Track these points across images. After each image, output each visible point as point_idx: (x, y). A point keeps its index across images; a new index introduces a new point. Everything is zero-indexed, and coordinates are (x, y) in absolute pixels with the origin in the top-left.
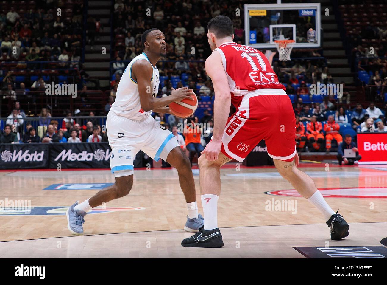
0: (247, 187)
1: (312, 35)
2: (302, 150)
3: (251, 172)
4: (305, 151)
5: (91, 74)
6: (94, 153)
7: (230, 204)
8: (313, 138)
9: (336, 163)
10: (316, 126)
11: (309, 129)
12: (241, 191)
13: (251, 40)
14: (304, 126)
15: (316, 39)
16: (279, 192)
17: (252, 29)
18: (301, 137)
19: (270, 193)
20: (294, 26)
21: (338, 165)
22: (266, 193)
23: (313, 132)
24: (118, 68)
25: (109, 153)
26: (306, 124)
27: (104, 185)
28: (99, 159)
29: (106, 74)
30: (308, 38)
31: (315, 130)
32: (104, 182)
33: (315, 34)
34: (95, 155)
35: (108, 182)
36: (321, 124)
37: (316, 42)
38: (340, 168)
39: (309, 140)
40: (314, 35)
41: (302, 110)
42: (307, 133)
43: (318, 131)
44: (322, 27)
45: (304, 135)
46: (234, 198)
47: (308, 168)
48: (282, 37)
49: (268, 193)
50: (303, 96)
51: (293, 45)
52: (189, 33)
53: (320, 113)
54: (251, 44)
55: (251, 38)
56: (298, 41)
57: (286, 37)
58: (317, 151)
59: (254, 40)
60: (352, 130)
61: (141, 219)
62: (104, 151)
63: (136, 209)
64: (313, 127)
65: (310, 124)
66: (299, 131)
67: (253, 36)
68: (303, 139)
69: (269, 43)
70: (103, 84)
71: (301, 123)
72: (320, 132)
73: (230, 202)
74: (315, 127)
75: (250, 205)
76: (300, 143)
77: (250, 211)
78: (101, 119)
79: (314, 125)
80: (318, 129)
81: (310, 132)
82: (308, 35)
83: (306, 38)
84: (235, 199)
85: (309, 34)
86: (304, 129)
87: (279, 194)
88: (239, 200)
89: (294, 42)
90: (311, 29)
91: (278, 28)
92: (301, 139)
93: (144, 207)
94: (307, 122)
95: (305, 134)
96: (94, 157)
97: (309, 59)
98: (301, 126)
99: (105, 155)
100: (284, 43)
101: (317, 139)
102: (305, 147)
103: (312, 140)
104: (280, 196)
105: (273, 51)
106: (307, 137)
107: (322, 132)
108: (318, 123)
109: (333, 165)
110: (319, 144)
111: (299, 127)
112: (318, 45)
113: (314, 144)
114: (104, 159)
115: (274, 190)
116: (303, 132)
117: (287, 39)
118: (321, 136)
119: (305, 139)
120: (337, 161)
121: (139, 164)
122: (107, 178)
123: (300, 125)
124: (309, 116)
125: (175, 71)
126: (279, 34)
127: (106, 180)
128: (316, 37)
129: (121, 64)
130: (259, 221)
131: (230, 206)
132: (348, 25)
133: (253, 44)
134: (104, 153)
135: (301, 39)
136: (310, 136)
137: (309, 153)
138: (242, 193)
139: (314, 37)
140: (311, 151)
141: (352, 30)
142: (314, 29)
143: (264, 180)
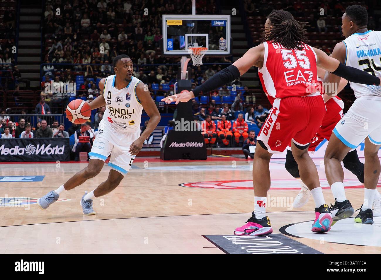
0: (164, 179)
1: (222, 44)
2: (214, 145)
3: (168, 165)
4: (215, 147)
5: (24, 75)
6: (25, 148)
7: (148, 195)
8: (223, 134)
9: (243, 157)
10: (226, 124)
11: (220, 126)
12: (158, 184)
13: (168, 47)
14: (215, 124)
15: (227, 48)
16: (192, 184)
17: (169, 37)
18: (212, 134)
19: (184, 185)
20: (207, 35)
21: (245, 159)
22: (180, 185)
23: (222, 129)
24: (47, 70)
25: (39, 148)
26: (217, 122)
27: (34, 177)
28: (29, 153)
29: (37, 75)
30: (219, 47)
31: (224, 128)
32: (35, 175)
33: (225, 42)
34: (26, 150)
35: (38, 175)
36: (230, 123)
37: (226, 50)
38: (247, 162)
39: (219, 136)
40: (224, 44)
41: (214, 110)
42: (218, 130)
43: (227, 129)
44: (231, 36)
45: (215, 133)
46: (151, 190)
47: (218, 162)
48: (196, 45)
49: (182, 185)
50: (215, 98)
51: (206, 52)
52: (113, 39)
53: (228, 112)
54: (168, 51)
55: (169, 45)
56: (210, 49)
57: (199, 45)
58: (226, 146)
59: (172, 47)
60: (258, 128)
61: (67, 209)
62: (35, 147)
63: (63, 201)
64: (223, 124)
65: (221, 122)
66: (211, 129)
67: (170, 43)
68: (214, 136)
69: (185, 50)
70: (33, 84)
71: (213, 122)
72: (230, 129)
73: (148, 193)
74: (224, 125)
75: (165, 196)
76: (211, 139)
77: (166, 201)
78: (32, 116)
79: (224, 123)
80: (227, 126)
81: (220, 130)
82: (220, 44)
83: (218, 45)
84: (153, 191)
85: (220, 42)
86: (215, 127)
87: (192, 186)
88: (156, 191)
89: (207, 49)
90: (222, 38)
91: (192, 36)
92: (212, 136)
93: (70, 198)
94: (218, 121)
95: (216, 131)
96: (25, 151)
97: (220, 65)
98: (213, 125)
99: (36, 150)
100: (198, 50)
101: (226, 136)
102: (215, 143)
103: (222, 137)
104: (193, 188)
105: (188, 58)
106: (217, 134)
107: (231, 130)
108: (228, 121)
109: (240, 159)
110: (228, 140)
111: (211, 125)
112: (228, 52)
113: (224, 140)
114: (35, 153)
115: (187, 182)
116: (214, 130)
117: (201, 47)
118: (230, 133)
119: (216, 136)
120: (244, 156)
121: (67, 158)
122: (37, 171)
123: (211, 123)
124: (220, 115)
125: (101, 74)
126: (193, 42)
127: (36, 173)
128: (226, 45)
129: (51, 67)
130: (173, 211)
131: (148, 197)
132: (255, 35)
133: (170, 51)
134: (35, 148)
135: (213, 46)
136: (221, 133)
137: (219, 148)
138: (158, 185)
139: (225, 45)
140: (221, 147)
141: (258, 39)
142: (225, 38)
143: (180, 173)
